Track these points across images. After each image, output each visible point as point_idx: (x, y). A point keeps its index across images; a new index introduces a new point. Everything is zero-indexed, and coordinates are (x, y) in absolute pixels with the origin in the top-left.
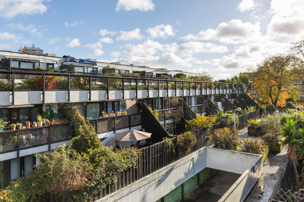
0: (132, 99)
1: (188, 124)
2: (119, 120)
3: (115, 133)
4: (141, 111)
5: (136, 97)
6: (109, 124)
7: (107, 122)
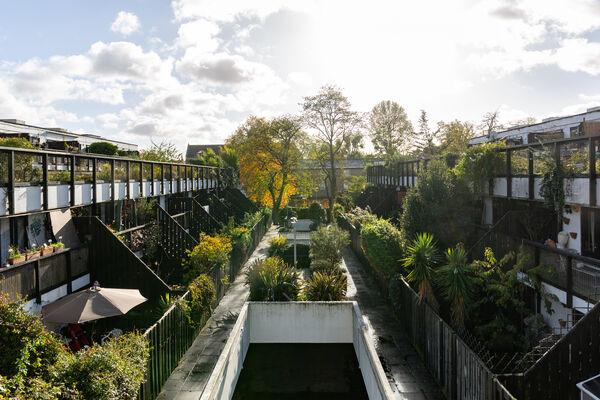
0: (63, 209)
1: (188, 259)
2: (47, 267)
3: (39, 302)
4: (90, 238)
5: (72, 203)
6: (24, 281)
7: (19, 275)
